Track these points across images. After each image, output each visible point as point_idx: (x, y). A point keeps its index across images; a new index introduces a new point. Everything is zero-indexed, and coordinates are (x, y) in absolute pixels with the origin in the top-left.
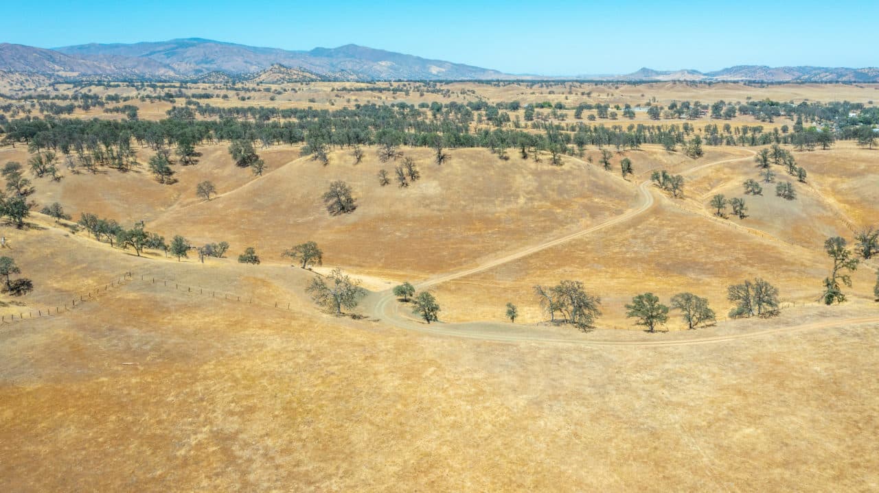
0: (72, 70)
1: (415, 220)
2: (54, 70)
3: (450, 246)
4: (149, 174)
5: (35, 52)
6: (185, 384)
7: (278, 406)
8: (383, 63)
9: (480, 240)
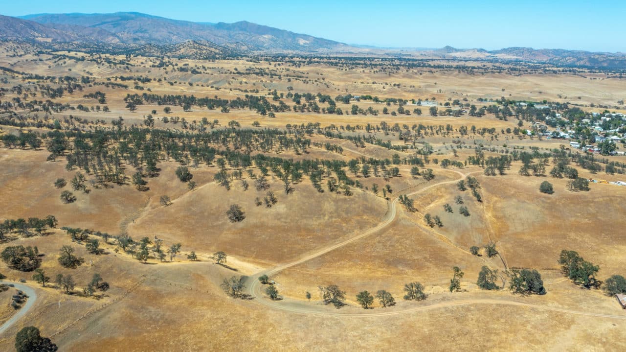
0: (47, 37)
1: (272, 228)
2: (34, 36)
3: (289, 246)
4: (133, 187)
5: (21, 22)
6: (176, 336)
7: (212, 347)
8: (266, 36)
9: (303, 243)
